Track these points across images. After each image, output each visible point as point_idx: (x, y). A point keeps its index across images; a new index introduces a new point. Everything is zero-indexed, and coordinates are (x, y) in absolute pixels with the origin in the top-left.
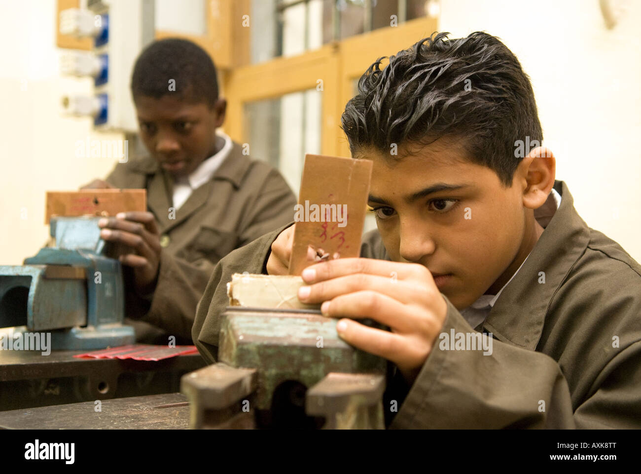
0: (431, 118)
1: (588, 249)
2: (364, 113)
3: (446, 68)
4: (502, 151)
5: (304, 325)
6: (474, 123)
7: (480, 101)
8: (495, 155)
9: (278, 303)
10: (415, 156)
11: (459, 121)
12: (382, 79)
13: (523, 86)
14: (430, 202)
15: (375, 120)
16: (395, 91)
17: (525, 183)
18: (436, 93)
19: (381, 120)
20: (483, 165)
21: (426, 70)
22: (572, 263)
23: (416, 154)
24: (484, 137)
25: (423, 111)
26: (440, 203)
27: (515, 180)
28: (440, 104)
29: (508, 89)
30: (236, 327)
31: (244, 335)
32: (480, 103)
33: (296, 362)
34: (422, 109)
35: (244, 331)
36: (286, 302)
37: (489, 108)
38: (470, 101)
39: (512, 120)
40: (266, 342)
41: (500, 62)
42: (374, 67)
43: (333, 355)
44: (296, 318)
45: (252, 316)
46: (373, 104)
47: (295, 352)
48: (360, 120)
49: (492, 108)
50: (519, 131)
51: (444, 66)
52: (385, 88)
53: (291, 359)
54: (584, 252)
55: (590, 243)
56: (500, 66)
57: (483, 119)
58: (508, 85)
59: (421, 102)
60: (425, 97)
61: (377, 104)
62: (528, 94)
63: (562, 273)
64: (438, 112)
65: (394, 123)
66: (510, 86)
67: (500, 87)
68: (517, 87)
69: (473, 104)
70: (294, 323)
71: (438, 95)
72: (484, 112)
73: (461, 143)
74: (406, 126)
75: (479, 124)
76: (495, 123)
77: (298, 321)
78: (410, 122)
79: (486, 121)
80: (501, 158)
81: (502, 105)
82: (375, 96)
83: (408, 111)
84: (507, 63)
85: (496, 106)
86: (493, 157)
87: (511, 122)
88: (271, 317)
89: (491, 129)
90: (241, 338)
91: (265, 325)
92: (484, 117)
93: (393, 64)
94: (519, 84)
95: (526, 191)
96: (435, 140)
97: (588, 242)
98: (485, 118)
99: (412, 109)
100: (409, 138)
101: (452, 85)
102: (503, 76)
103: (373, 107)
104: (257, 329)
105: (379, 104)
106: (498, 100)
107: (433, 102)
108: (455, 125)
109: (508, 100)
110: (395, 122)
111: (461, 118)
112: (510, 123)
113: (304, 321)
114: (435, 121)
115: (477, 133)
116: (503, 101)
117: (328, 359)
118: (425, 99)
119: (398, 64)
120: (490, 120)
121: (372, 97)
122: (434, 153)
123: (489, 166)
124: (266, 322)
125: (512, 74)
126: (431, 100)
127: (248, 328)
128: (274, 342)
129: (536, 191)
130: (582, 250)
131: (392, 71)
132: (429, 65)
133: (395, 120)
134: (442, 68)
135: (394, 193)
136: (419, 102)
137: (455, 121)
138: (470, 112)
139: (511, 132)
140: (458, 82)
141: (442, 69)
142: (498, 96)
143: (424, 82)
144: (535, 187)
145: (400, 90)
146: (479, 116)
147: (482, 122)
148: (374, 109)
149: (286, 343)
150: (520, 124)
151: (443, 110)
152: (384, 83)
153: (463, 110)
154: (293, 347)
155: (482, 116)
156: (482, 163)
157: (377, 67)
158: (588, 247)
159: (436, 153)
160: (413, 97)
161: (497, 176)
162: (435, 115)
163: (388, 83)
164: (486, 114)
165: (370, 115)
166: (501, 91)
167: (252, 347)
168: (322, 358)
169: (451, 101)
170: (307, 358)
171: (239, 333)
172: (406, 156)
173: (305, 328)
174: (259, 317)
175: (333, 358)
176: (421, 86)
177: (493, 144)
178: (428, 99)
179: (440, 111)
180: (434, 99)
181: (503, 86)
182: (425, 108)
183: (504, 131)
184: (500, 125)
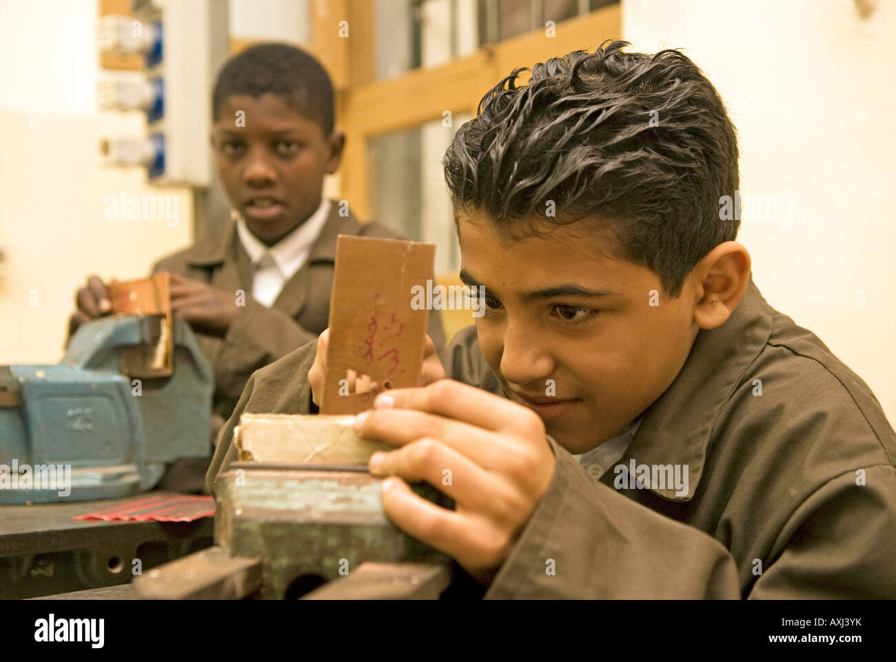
0: (574, 189)
1: (769, 346)
2: (476, 158)
3: (610, 112)
4: (673, 246)
5: (333, 490)
6: (638, 203)
7: (653, 170)
8: (662, 253)
9: (306, 456)
10: (543, 238)
11: (615, 198)
12: (513, 111)
13: (723, 149)
14: (555, 307)
15: (492, 173)
16: (528, 135)
17: (701, 291)
18: (588, 149)
19: (501, 174)
20: (642, 265)
21: (580, 110)
22: (745, 367)
23: (543, 236)
24: (649, 226)
25: (564, 176)
26: (569, 311)
27: (686, 288)
28: (591, 169)
29: (698, 154)
30: (234, 496)
31: (244, 508)
32: (651, 174)
33: (316, 547)
34: (563, 172)
35: (245, 502)
36: (318, 454)
37: (664, 182)
38: (637, 171)
39: (696, 202)
40: (273, 519)
41: (695, 111)
42: (507, 83)
43: (369, 536)
44: (322, 479)
45: (259, 478)
46: (492, 147)
47: (315, 533)
48: (469, 169)
49: (669, 182)
50: (704, 218)
51: (608, 109)
52: (515, 128)
53: (309, 543)
54: (763, 351)
55: (771, 337)
56: (695, 117)
57: (652, 198)
58: (699, 149)
59: (564, 160)
60: (571, 154)
61: (498, 149)
62: (727, 162)
63: (729, 383)
64: (586, 181)
65: (518, 185)
66: (702, 150)
67: (687, 151)
68: (712, 152)
69: (640, 176)
70: (320, 488)
71: (591, 154)
72: (657, 187)
73: (614, 229)
74: (536, 192)
75: (645, 205)
76: (669, 206)
77: (326, 484)
78: (541, 189)
79: (655, 201)
80: (669, 257)
81: (685, 179)
82: (498, 135)
83: (543, 169)
84: (705, 114)
85: (675, 180)
86: (658, 256)
87: (694, 206)
88: (287, 479)
89: (661, 214)
90: (238, 512)
91: (276, 492)
92: (653, 196)
93: (535, 89)
94: (716, 146)
95: (702, 302)
96: (576, 220)
97: (768, 337)
98: (656, 197)
99: (548, 170)
100: (537, 211)
101: (615, 141)
102: (696, 133)
103: (491, 153)
104: (264, 498)
105: (501, 150)
106: (679, 170)
107: (582, 164)
108: (610, 203)
109: (695, 172)
110: (521, 183)
111: (620, 194)
112: (692, 206)
113: (334, 484)
114: (579, 194)
115: (639, 219)
116: (687, 173)
117: (361, 542)
118: (571, 157)
119: (541, 89)
120: (663, 201)
121: (494, 136)
122: (571, 239)
123: (651, 266)
124: (279, 487)
125: (709, 131)
126: (579, 159)
127: (250, 498)
128: (285, 518)
129: (715, 303)
130: (760, 348)
131: (530, 101)
132: (586, 101)
133: (521, 180)
134: (604, 111)
135: (504, 284)
136: (561, 159)
137: (610, 197)
138: (635, 187)
139: (691, 219)
140: (625, 137)
141: (604, 113)
142: (682, 165)
143: (573, 129)
144: (714, 297)
145: (536, 135)
146: (647, 193)
147: (650, 202)
148: (493, 155)
149: (301, 519)
150: (707, 208)
151: (594, 179)
152: (515, 117)
153: (625, 181)
154: (312, 525)
155: (651, 194)
156: (640, 263)
157: (512, 86)
158: (768, 344)
159: (575, 239)
160: (553, 150)
161: (660, 282)
162: (581, 184)
163: (521, 118)
164: (659, 191)
165: (485, 164)
166: (687, 158)
167: (253, 527)
168: (353, 541)
169: (610, 166)
170: (332, 541)
171: (237, 505)
172: (529, 236)
173: (333, 496)
174: (270, 479)
175: (369, 541)
176: (568, 134)
177: (661, 235)
178: (574, 157)
179: (589, 179)
180: (584, 160)
181: (692, 150)
182: (568, 170)
183: (680, 218)
184: (676, 210)
